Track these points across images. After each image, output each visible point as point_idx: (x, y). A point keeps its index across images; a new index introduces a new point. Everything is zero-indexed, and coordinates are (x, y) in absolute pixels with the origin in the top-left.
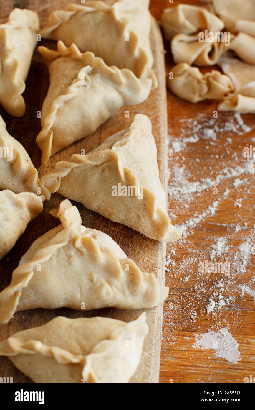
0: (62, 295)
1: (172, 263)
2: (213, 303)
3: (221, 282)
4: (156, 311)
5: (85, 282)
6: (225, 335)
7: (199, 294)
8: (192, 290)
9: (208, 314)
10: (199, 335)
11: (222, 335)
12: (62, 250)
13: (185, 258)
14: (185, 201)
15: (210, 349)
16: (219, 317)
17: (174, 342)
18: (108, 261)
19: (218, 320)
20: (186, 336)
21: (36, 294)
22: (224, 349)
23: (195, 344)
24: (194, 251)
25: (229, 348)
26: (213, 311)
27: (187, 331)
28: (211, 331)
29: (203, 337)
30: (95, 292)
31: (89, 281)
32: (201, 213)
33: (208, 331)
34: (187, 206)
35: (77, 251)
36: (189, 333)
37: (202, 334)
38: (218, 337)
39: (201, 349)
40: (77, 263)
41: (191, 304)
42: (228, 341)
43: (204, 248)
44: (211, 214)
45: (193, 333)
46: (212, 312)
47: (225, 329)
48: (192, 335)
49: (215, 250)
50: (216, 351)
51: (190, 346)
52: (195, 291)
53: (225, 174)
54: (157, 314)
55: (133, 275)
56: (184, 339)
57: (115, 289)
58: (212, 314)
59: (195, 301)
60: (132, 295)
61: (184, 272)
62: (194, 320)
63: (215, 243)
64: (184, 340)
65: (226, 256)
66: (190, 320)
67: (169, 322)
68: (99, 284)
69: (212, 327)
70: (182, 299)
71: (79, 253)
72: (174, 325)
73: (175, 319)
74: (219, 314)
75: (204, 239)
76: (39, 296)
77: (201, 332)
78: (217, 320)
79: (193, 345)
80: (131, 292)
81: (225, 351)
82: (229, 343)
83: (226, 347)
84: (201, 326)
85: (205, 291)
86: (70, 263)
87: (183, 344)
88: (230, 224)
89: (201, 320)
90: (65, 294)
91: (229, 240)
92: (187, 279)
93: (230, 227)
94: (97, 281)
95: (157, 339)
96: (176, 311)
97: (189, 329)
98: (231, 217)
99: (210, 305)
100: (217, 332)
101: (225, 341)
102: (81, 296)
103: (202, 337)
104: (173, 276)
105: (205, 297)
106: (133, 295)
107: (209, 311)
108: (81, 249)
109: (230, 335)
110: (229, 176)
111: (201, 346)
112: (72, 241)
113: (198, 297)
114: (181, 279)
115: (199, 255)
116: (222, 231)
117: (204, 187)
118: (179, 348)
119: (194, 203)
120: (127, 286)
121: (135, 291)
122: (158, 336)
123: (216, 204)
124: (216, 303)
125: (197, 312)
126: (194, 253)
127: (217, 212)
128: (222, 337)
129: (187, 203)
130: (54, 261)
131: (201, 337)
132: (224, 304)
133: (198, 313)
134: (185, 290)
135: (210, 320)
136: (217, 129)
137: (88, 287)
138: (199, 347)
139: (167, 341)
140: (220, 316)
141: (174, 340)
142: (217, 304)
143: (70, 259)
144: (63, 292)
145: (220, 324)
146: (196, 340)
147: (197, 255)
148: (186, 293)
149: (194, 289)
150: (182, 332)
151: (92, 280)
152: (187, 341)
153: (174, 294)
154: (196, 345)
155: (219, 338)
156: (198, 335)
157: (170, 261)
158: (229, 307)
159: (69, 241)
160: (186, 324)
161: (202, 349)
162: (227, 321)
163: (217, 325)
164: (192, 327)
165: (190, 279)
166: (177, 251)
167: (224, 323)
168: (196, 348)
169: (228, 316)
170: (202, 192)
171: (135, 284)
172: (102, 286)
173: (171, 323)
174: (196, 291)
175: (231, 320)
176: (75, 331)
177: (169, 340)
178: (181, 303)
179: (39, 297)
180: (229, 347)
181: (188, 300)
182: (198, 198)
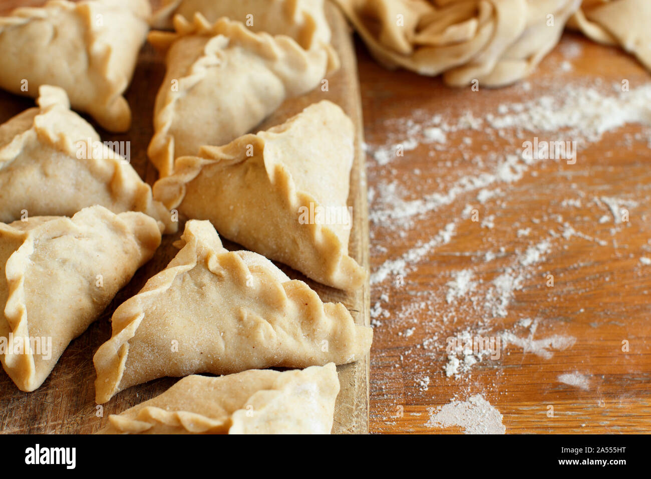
0: (195, 346)
1: (384, 313)
2: (456, 362)
3: (467, 332)
4: (356, 370)
5: (230, 323)
6: (478, 404)
7: (431, 351)
8: (419, 346)
9: (448, 377)
10: (436, 408)
11: (474, 405)
12: (188, 278)
13: (405, 305)
14: (400, 227)
15: (455, 426)
16: (467, 380)
17: (394, 421)
18: (263, 285)
19: (466, 385)
20: (412, 412)
21: (153, 350)
22: (479, 425)
23: (429, 421)
24: (419, 294)
25: (487, 422)
26: (457, 372)
27: (415, 404)
28: (455, 401)
29: (443, 410)
30: (248, 337)
31: (236, 321)
32: (426, 240)
33: (450, 401)
34: (403, 234)
35: (212, 277)
36: (419, 406)
37: (440, 407)
38: (467, 408)
39: (440, 427)
40: (214, 293)
41: (418, 367)
42: (484, 412)
43: (435, 288)
44: (443, 241)
45: (424, 407)
46: (454, 374)
47: (479, 396)
48: (424, 409)
49: (454, 289)
50: (464, 428)
51: (422, 425)
52: (424, 349)
53: (463, 186)
54: (357, 373)
55: (306, 304)
56: (410, 416)
57: (279, 328)
58: (455, 378)
59: (425, 362)
60: (310, 339)
61: (404, 323)
62: (426, 388)
63: (454, 280)
64: (411, 418)
65: (472, 296)
66: (419, 388)
67: (383, 395)
68: (253, 323)
69: (456, 396)
70: (404, 361)
71: (215, 279)
72: (392, 398)
73: (394, 389)
74: (467, 376)
75: (434, 276)
76: (157, 352)
77: (438, 404)
78: (463, 385)
79: (426, 422)
80: (308, 335)
81: (480, 427)
82: (487, 415)
83: (482, 420)
84: (437, 395)
85: (441, 347)
86: (202, 295)
87: (410, 424)
88: (475, 251)
89: (437, 387)
90: (198, 345)
91: (476, 273)
92: (410, 333)
93: (476, 257)
94: (248, 318)
95: (361, 409)
96: (394, 379)
97: (419, 401)
98: (477, 242)
99: (450, 365)
100: (465, 401)
101: (480, 412)
102: (226, 347)
103: (440, 410)
104: (387, 330)
105: (441, 355)
106: (312, 340)
107: (449, 374)
108: (217, 272)
109: (488, 403)
110: (469, 187)
111: (439, 423)
112: (203, 261)
113: (430, 356)
114: (400, 334)
115: (428, 299)
116: (463, 262)
117: (430, 206)
118: (403, 429)
119: (415, 229)
120: (299, 324)
121: (314, 330)
122: (362, 405)
123: (451, 227)
124: (461, 361)
125: (429, 376)
126: (419, 297)
127: (453, 238)
128: (473, 407)
129: (404, 230)
130: (177, 295)
131: (438, 411)
132: (474, 361)
133: (431, 378)
134: (407, 348)
135: (453, 386)
136: (446, 127)
137: (235, 330)
138: (437, 426)
139: (383, 421)
140: (469, 379)
141: (394, 419)
142: (463, 363)
143: (202, 289)
144: (196, 342)
145: (469, 390)
146: (431, 416)
147: (424, 299)
148: (410, 352)
149: (422, 345)
150: (407, 406)
151: (240, 319)
152: (416, 418)
153: (390, 355)
154: (430, 423)
155: (470, 410)
156: (433, 409)
157: (379, 310)
158: (482, 364)
159: (197, 262)
160: (412, 395)
161: (442, 427)
162: (482, 384)
163: (464, 392)
164: (423, 398)
165: (415, 332)
166: (390, 297)
167: (476, 388)
168: (432, 427)
169: (482, 378)
170: (427, 213)
171: (312, 319)
172: (257, 324)
173: (387, 395)
174: (426, 347)
175: (486, 382)
176: (215, 388)
177: (384, 419)
178: (401, 366)
179: (157, 354)
180: (486, 420)
181: (414, 361)
182: (420, 221)
